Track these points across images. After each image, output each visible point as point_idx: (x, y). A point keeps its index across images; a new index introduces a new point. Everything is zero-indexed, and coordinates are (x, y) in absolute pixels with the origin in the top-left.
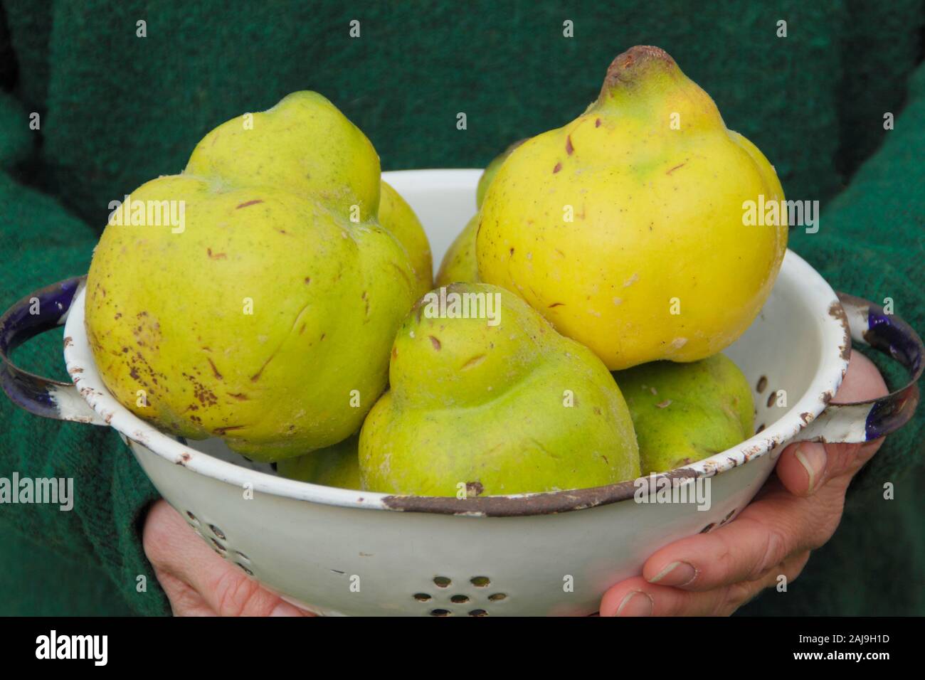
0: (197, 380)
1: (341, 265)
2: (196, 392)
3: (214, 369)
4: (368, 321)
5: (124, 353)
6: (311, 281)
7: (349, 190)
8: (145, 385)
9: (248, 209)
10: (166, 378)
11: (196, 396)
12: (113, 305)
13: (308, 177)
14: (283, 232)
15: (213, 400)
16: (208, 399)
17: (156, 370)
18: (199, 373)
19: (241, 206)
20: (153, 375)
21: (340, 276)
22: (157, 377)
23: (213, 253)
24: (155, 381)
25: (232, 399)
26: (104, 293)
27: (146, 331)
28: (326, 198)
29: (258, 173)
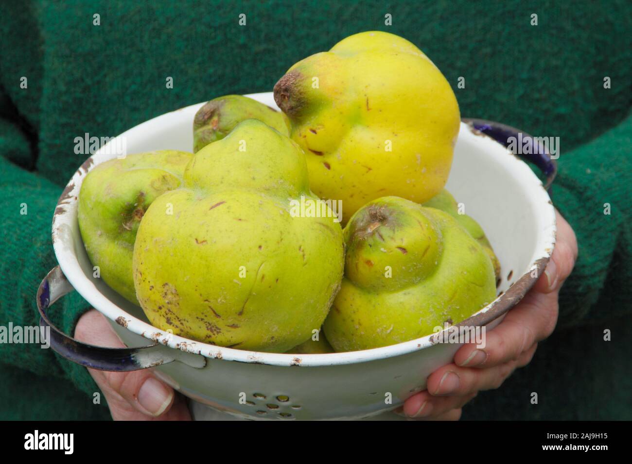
0: (206, 320)
1: (281, 233)
2: (207, 327)
3: (214, 312)
4: (306, 264)
5: (159, 310)
6: (262, 248)
7: (282, 181)
8: (177, 327)
9: (216, 209)
10: (188, 322)
11: (208, 329)
12: (147, 281)
13: (254, 179)
14: (240, 220)
15: (219, 331)
16: (215, 330)
17: (181, 317)
18: (206, 316)
19: (212, 208)
20: (180, 321)
21: (282, 240)
22: (183, 322)
23: (199, 242)
24: (182, 324)
25: (229, 329)
26: (141, 274)
27: (170, 296)
28: (268, 190)
29: (222, 182)
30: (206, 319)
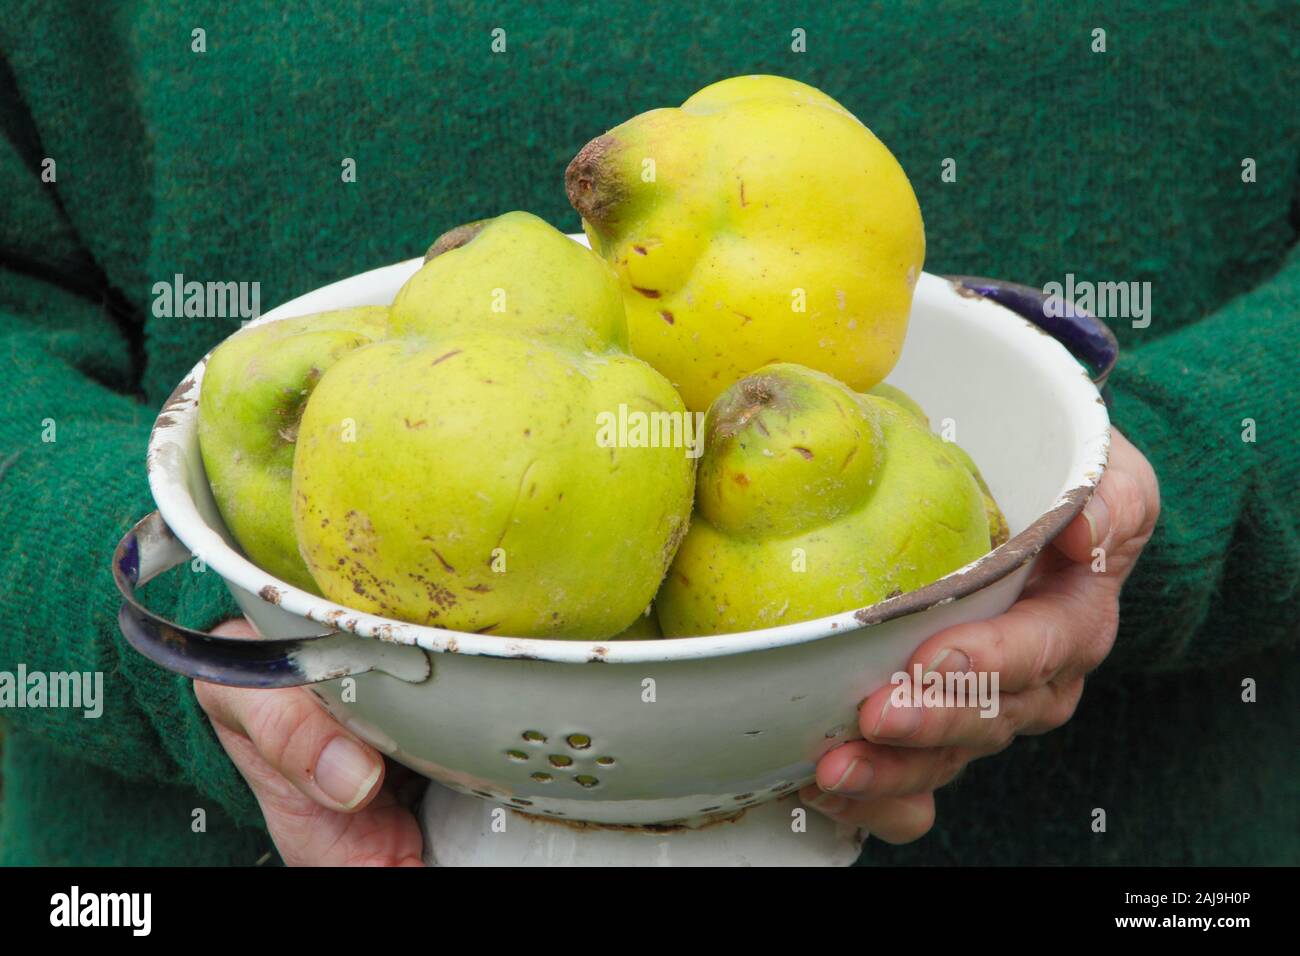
0: (426, 579)
1: (568, 407)
2: (430, 594)
3: (443, 562)
4: (616, 469)
5: (340, 566)
6: (532, 433)
7: (572, 319)
8: (374, 599)
9: (444, 364)
10: (393, 585)
11: (432, 598)
12: (316, 511)
13: (518, 312)
14: (490, 382)
15: (451, 600)
16: (445, 599)
17: (381, 577)
18: (427, 570)
19: (436, 362)
20: (378, 585)
21: (569, 421)
22: (385, 587)
23: (411, 424)
24: (383, 591)
25: (472, 594)
26: (305, 498)
27: (359, 536)
28: (545, 333)
29: (457, 320)
30: (428, 577)
